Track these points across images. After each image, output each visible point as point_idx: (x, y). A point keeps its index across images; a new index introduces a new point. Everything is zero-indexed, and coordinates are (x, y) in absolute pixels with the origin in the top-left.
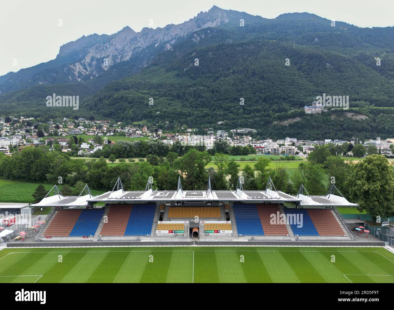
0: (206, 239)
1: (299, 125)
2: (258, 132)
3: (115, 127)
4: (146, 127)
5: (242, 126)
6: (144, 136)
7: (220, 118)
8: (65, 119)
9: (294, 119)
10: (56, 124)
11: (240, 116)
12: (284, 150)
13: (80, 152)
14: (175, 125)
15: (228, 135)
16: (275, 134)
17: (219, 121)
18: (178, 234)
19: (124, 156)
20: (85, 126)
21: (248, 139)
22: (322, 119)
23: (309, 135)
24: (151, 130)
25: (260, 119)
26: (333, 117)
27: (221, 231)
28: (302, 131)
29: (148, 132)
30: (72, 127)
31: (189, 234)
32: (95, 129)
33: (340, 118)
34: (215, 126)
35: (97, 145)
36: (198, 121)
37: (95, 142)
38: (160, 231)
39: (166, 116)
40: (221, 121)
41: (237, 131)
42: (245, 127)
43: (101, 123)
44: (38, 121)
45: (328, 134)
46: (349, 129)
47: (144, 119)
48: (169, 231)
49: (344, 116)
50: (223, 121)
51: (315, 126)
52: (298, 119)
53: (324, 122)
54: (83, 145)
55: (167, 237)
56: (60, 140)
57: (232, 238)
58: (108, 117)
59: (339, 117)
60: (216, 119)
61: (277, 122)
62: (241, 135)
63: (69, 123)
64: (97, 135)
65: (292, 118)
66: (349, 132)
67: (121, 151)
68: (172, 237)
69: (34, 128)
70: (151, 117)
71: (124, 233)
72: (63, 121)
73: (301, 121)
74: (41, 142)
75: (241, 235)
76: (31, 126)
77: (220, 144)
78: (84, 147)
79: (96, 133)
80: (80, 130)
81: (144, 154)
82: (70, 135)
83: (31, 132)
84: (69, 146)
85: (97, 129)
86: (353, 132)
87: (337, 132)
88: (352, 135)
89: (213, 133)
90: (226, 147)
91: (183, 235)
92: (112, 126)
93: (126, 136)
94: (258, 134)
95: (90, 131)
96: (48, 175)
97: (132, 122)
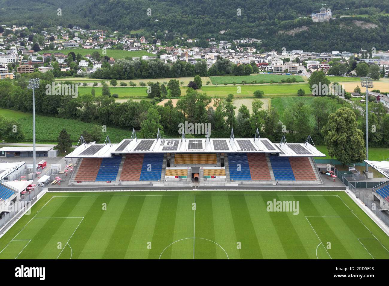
0: (205, 184)
1: (306, 35)
2: (263, 43)
3: (112, 37)
4: (144, 38)
5: (246, 36)
6: (142, 49)
7: (223, 27)
8: (59, 28)
9: (301, 28)
10: (51, 35)
11: (244, 24)
12: (287, 68)
13: (79, 72)
14: (174, 34)
15: (231, 46)
16: (280, 45)
17: (222, 31)
18: (182, 179)
19: (124, 77)
20: (81, 36)
21: (253, 51)
22: (330, 28)
23: (316, 46)
24: (149, 41)
25: (265, 27)
26: (341, 26)
27: (217, 177)
28: (309, 42)
29: (146, 43)
30: (67, 38)
31: (191, 179)
32: (91, 41)
33: (349, 27)
34: (217, 36)
35: (95, 62)
36: (199, 31)
37: (93, 58)
38: (168, 176)
39: (164, 25)
40: (224, 30)
41: (240, 42)
42: (249, 38)
43: (97, 32)
44: (31, 31)
45: (336, 45)
46: (357, 39)
47: (141, 27)
48: (175, 176)
49: (352, 25)
50: (226, 30)
51: (322, 36)
52: (304, 28)
53: (332, 32)
54: (82, 63)
55: (174, 181)
56: (57, 55)
57: (225, 183)
58: (104, 25)
59: (347, 26)
60: (218, 28)
61: (283, 32)
62: (245, 46)
63: (64, 33)
64: (94, 48)
65: (298, 26)
66: (358, 42)
67: (121, 71)
68: (178, 182)
69: (29, 40)
70: (149, 25)
71: (139, 178)
72: (57, 31)
73: (308, 30)
74: (39, 59)
75: (233, 180)
76: (25, 37)
77: (222, 64)
78: (83, 65)
79: (93, 46)
80: (76, 41)
81: (144, 74)
82: (66, 48)
83: (26, 44)
84: (67, 64)
85: (93, 40)
86: (362, 42)
87: (345, 42)
88: (361, 46)
89: (215, 44)
90: (228, 66)
91: (187, 180)
92: (109, 37)
93: (124, 50)
94: (262, 45)
95: (86, 43)
96: (59, 108)
97: (129, 31)
